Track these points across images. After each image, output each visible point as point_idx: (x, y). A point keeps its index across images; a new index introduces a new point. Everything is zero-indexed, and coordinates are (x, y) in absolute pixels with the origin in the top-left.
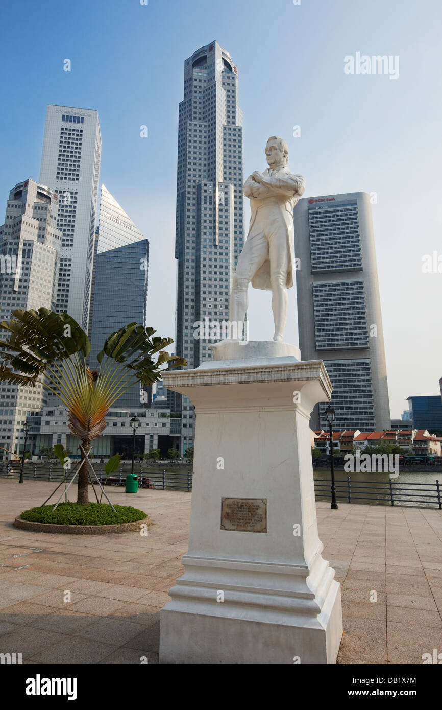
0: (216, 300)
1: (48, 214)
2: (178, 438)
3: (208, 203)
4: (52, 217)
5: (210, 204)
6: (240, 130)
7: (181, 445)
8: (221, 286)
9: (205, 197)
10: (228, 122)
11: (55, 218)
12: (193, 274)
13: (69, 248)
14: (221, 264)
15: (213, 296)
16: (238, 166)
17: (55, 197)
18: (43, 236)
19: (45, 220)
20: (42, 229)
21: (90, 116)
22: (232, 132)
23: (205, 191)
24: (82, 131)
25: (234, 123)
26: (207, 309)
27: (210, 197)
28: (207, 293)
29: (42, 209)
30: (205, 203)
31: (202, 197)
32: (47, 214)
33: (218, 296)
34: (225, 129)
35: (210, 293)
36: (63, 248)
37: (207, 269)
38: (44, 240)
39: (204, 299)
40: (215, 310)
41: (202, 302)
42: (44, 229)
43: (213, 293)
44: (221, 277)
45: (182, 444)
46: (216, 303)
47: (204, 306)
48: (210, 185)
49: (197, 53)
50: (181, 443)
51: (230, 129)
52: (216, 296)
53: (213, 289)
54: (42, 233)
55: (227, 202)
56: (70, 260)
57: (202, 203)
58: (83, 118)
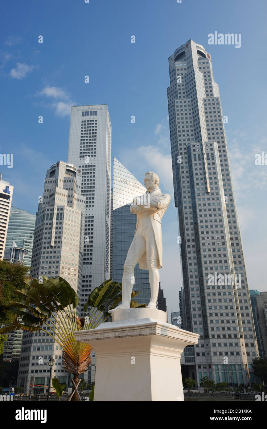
0: (213, 238)
1: (75, 185)
2: (193, 367)
3: (197, 160)
4: (77, 186)
5: (199, 160)
6: (217, 100)
7: (196, 374)
8: (216, 226)
9: (195, 155)
10: (207, 95)
11: (80, 187)
12: (191, 219)
13: (91, 208)
14: (214, 207)
15: (210, 235)
16: (219, 127)
17: (79, 171)
18: (71, 202)
19: (72, 189)
20: (70, 196)
21: (101, 109)
22: (211, 102)
23: (194, 150)
24: (96, 121)
25: (212, 95)
26: (206, 247)
27: (199, 155)
28: (205, 233)
29: (70, 181)
30: (195, 160)
31: (192, 156)
32: (73, 185)
33: (215, 235)
34: (205, 101)
35: (207, 232)
36: (86, 208)
37: (203, 213)
38: (72, 205)
39: (203, 238)
40: (214, 247)
41: (201, 241)
42: (72, 196)
43: (210, 232)
44: (216, 218)
45: (198, 373)
46: (213, 241)
47: (204, 244)
48: (198, 146)
49: (177, 51)
50: (196, 372)
51: (209, 100)
52: (213, 235)
53: (209, 229)
54: (70, 199)
55: (213, 156)
56: (93, 217)
57: (193, 160)
58: (96, 112)
